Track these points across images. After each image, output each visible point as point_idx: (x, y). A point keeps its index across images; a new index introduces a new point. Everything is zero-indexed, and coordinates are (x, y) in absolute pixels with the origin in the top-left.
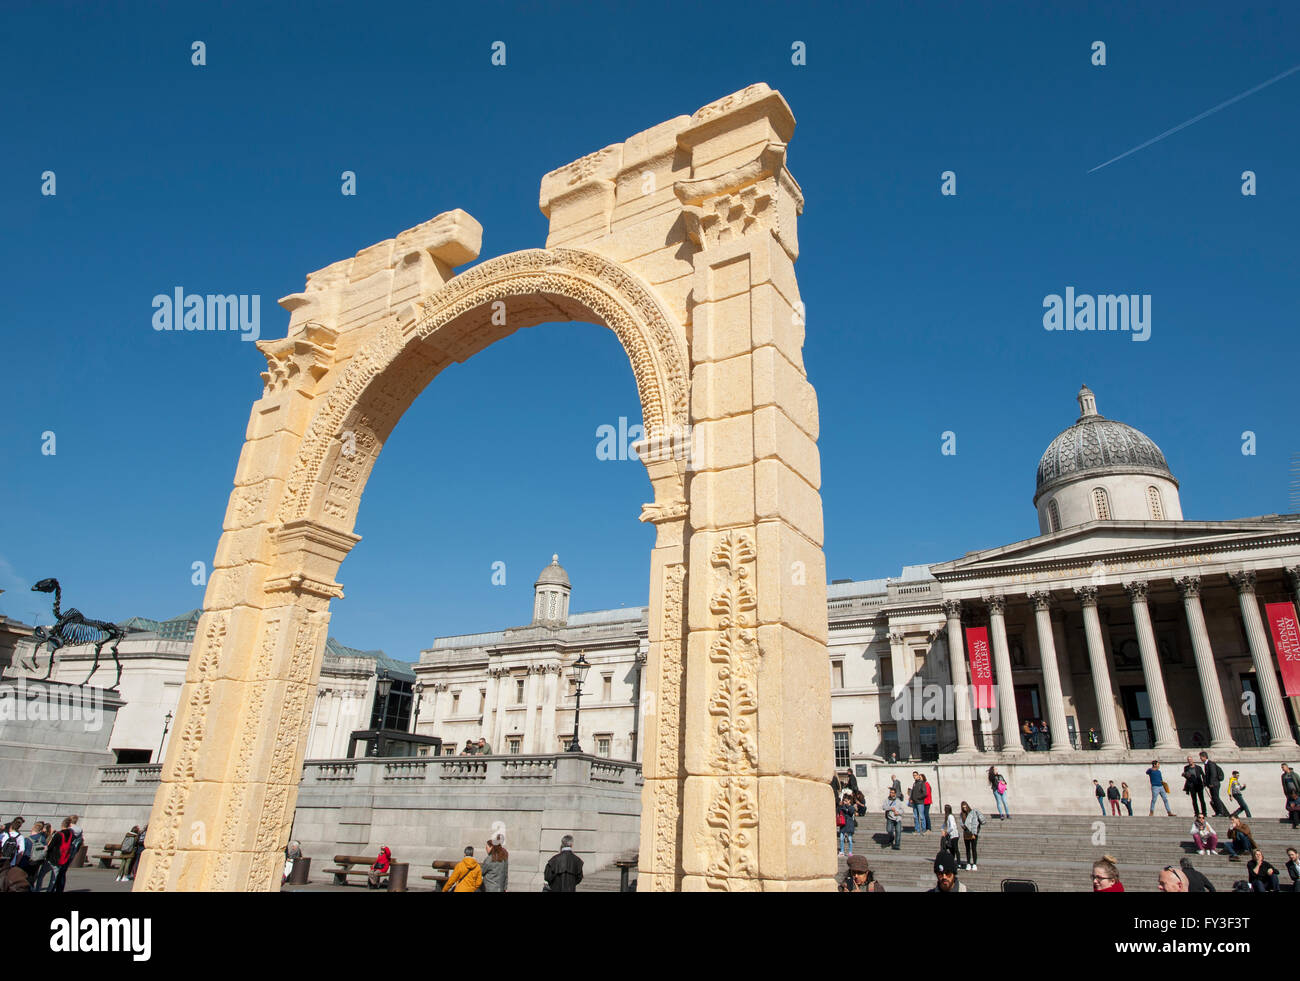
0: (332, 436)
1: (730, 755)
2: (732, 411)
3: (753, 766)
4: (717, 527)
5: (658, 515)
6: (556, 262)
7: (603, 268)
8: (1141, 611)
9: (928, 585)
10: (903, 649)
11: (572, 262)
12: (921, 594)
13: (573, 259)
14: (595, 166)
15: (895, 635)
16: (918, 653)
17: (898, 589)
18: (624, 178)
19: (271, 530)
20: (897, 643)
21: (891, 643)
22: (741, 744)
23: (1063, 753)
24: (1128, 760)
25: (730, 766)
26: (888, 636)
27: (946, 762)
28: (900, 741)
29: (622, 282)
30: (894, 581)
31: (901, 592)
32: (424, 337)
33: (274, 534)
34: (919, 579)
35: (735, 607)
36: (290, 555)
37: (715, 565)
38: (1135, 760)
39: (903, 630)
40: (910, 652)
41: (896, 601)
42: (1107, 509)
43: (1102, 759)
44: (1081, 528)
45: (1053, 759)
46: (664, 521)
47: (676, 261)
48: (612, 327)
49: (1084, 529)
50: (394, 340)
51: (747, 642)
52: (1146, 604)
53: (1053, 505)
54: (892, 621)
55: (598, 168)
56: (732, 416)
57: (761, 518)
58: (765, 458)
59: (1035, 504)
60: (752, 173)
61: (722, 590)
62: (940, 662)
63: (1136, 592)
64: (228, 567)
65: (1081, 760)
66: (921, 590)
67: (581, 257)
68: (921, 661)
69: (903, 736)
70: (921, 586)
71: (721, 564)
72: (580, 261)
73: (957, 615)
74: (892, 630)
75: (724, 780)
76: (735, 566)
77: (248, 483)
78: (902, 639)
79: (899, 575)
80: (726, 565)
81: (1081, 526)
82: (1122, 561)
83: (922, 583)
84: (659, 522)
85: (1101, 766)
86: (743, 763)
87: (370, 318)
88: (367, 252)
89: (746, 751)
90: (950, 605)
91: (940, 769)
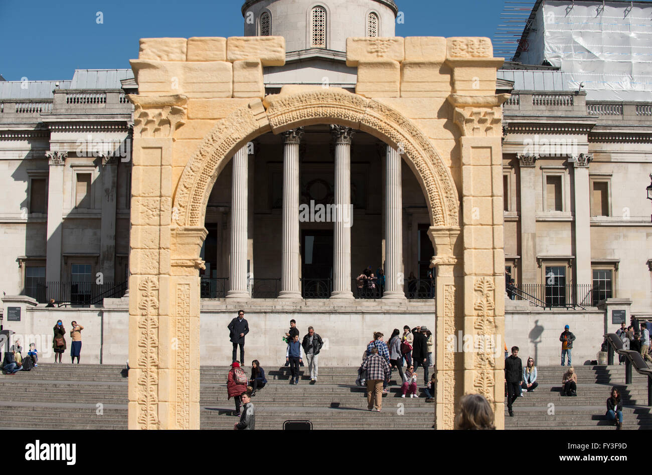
8: (343, 154)
9: (103, 96)
10: (63, 171)
12: (94, 106)
15: (56, 154)
16: (82, 177)
17: (67, 96)
20: (57, 164)
21: (50, 163)
23: (238, 300)
24: (304, 309)
26: (48, 154)
28: (47, 280)
30: (63, 85)
31: (70, 101)
34: (93, 86)
38: (312, 309)
39: (67, 149)
40: (72, 174)
41: (63, 111)
42: (323, 32)
43: (279, 308)
44: (299, 55)
45: (229, 307)
49: (302, 57)
51: (490, 322)
52: (349, 147)
54: (54, 136)
61: (479, 301)
62: (107, 191)
63: (342, 133)
65: (258, 309)
66: (94, 101)
68: (83, 186)
69: (53, 272)
70: (97, 96)
74: (54, 148)
78: (64, 159)
81: (299, 53)
83: (97, 92)
85: (277, 315)
91: (105, 314)
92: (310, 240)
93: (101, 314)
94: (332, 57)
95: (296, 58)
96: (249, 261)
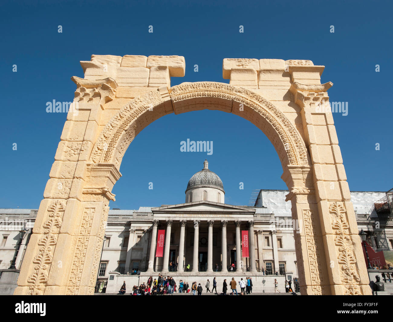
0: (124, 130)
1: (348, 278)
2: (327, 162)
3: (357, 281)
4: (328, 200)
5: (298, 192)
6: (239, 92)
7: (263, 100)
8: (211, 229)
9: (147, 214)
10: (134, 235)
11: (247, 94)
12: (144, 217)
13: (248, 93)
14: (249, 63)
15: (132, 230)
16: (139, 237)
17: (137, 214)
18: (263, 72)
19: (88, 165)
20: (132, 233)
21: (130, 232)
22: (352, 274)
23: (180, 272)
24: (199, 275)
25: (349, 281)
26: (130, 230)
27: (143, 275)
28: (125, 267)
29: (271, 108)
30: (136, 211)
31: (137, 215)
32: (175, 102)
33: (90, 167)
34: (144, 211)
35: (342, 228)
36: (99, 178)
37: (331, 213)
38: (201, 275)
39: (135, 228)
40: (136, 236)
41: (135, 218)
42: (206, 198)
43: (192, 275)
45: (177, 274)
46: (300, 194)
47: (289, 107)
48: (269, 122)
50: (157, 98)
51: (348, 240)
52: (212, 227)
53: (191, 194)
54: (132, 225)
55: (250, 65)
56: (327, 164)
57: (346, 199)
58: (343, 180)
59: (186, 192)
60: (321, 89)
61: (335, 222)
62: (146, 240)
63: (210, 224)
64: (59, 178)
65: (185, 275)
66: (144, 215)
67: (252, 94)
68: (139, 239)
69: (127, 265)
70: (145, 214)
71: (333, 212)
72: (251, 95)
73: (157, 225)
74: (131, 228)
75: (348, 286)
76: (339, 214)
77: (70, 140)
78: (134, 231)
79: (138, 209)
80: (335, 213)
81: (200, 202)
82: (208, 214)
83: (145, 213)
84: (298, 194)
85: (191, 277)
86: (354, 281)
87: (136, 85)
88: (131, 57)
89: (354, 276)
90: (155, 222)
91: (140, 277)
92: (201, 255)
93: (139, 277)
94: (208, 203)
95: (199, 203)
96: (184, 261)
